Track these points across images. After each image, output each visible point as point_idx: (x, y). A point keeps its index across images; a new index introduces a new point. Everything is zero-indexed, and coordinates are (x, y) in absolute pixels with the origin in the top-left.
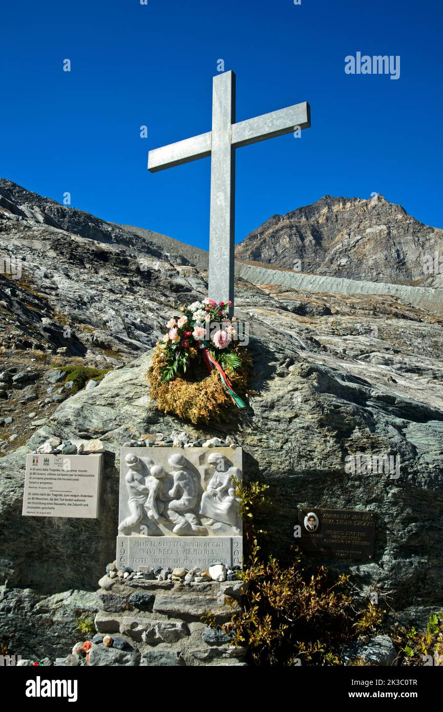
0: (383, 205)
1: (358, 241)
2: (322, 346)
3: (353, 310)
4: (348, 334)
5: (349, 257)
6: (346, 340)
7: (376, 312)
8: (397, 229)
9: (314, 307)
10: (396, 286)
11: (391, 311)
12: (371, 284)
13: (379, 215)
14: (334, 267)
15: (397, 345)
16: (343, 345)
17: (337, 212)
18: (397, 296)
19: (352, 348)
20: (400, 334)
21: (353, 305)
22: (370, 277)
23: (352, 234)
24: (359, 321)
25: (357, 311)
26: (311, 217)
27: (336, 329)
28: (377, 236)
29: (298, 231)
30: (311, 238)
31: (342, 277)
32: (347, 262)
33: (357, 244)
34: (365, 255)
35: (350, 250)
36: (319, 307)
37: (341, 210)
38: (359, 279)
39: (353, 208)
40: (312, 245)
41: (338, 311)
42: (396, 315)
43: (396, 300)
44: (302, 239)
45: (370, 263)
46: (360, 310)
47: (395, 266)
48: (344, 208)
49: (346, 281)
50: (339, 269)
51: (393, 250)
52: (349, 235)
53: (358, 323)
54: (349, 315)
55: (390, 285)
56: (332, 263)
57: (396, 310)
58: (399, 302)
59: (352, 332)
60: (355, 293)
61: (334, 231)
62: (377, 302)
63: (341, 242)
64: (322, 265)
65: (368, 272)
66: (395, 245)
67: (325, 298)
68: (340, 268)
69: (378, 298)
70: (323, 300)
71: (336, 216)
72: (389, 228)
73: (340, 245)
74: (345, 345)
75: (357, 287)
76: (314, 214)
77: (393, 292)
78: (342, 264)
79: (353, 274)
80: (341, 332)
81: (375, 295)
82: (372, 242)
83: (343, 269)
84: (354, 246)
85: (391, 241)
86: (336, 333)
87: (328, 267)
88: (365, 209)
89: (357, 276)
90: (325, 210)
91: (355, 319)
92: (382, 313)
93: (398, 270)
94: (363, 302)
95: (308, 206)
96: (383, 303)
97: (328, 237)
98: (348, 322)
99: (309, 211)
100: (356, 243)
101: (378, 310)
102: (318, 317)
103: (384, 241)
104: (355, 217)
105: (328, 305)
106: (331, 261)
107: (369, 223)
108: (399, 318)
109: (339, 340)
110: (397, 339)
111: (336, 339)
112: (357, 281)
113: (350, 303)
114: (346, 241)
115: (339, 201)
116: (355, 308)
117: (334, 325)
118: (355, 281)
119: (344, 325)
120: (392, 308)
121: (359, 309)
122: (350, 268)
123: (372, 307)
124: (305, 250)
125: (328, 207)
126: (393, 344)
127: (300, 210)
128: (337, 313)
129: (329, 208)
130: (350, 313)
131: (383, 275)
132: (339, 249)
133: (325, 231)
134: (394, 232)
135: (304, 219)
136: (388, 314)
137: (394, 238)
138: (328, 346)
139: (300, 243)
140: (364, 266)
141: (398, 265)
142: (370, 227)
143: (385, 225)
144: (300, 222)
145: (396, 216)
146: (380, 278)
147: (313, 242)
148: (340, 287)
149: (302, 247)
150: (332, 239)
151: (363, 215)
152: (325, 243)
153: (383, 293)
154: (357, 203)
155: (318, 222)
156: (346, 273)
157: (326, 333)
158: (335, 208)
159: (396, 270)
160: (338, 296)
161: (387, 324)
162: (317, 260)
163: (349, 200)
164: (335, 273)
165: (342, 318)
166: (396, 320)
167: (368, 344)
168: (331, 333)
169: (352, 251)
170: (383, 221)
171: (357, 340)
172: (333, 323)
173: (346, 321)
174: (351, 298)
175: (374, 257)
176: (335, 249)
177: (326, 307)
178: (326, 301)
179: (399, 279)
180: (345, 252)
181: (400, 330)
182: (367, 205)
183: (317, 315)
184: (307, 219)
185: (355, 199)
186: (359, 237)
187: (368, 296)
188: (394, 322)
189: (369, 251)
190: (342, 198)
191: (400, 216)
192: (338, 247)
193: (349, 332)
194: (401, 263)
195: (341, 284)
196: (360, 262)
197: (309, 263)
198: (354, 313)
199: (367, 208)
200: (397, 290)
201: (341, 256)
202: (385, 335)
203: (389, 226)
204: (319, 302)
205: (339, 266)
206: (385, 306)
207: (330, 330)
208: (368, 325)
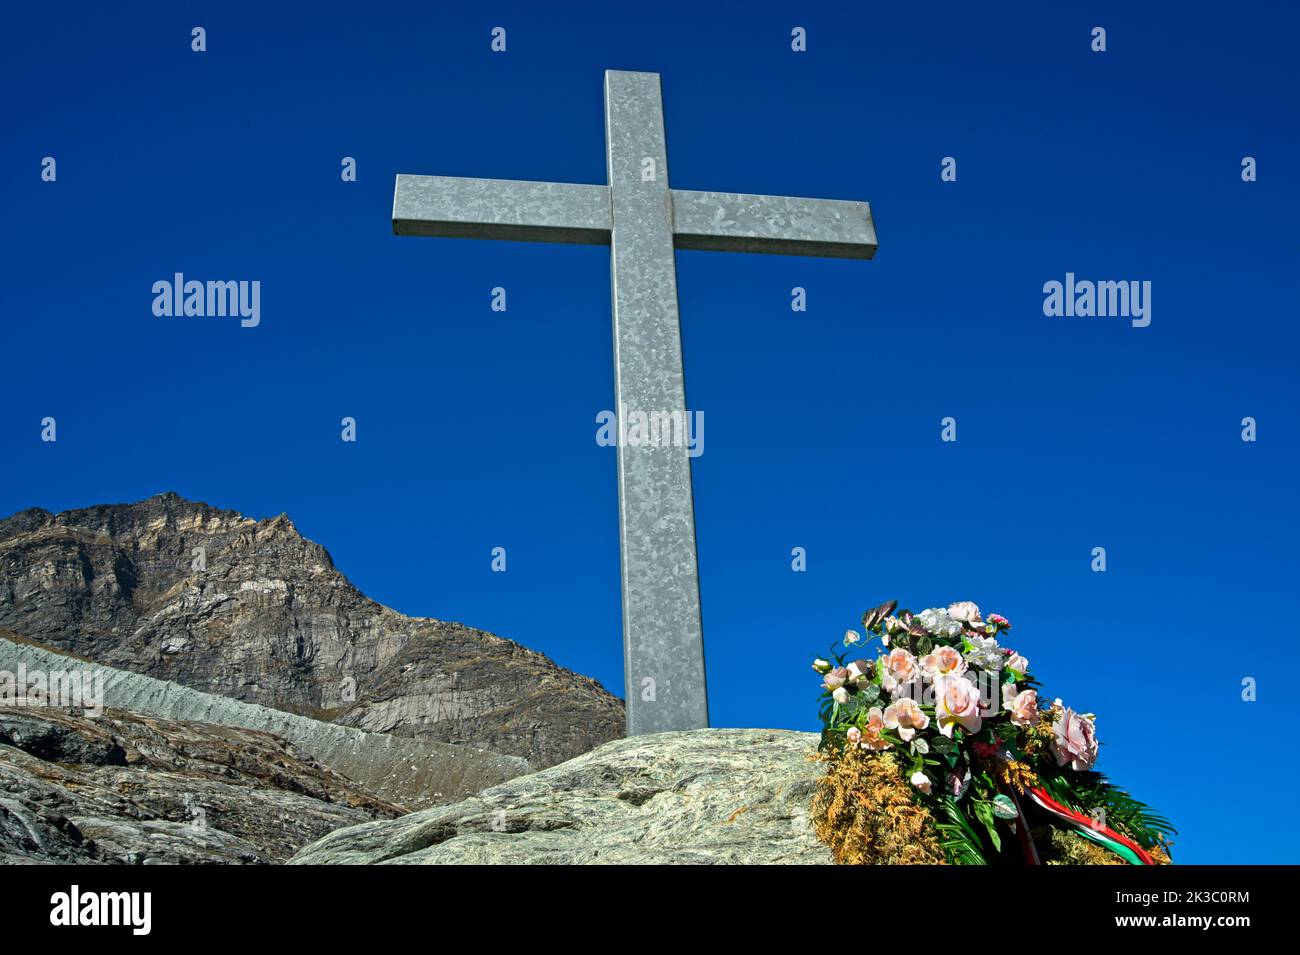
0: (288, 539)
1: (218, 604)
2: (85, 841)
3: (181, 758)
4: (157, 816)
5: (191, 636)
6: (150, 830)
7: (233, 767)
8: (308, 594)
9: (84, 743)
10: (287, 715)
11: (268, 770)
12: (231, 705)
13: (277, 557)
14: (151, 652)
15: (268, 851)
16: (140, 843)
17: (186, 532)
18: (284, 737)
19: (162, 853)
20: (280, 826)
21: (183, 747)
22: (231, 688)
23: (210, 586)
24: (190, 786)
25: (190, 761)
26: (123, 531)
27: (131, 802)
28: (262, 601)
29: (85, 558)
30: (112, 577)
31: (167, 680)
32: (183, 647)
33: (215, 611)
34: (229, 637)
35: (198, 620)
36: (97, 743)
37: (197, 530)
38: (205, 687)
39: (224, 531)
40: (108, 594)
41: (143, 757)
42: (278, 782)
43: (284, 746)
44: (89, 575)
45: (236, 657)
46: (196, 761)
47: (290, 672)
48: (203, 527)
49: (177, 689)
50: (162, 660)
51: (292, 638)
52: (203, 587)
53: (188, 790)
54: (168, 770)
55: (272, 711)
56: (147, 643)
57: (279, 770)
58: (289, 751)
59: (169, 812)
60: (189, 719)
61: (170, 573)
62: (239, 747)
63: (182, 599)
64: (122, 645)
65: (228, 677)
66: (297, 625)
67: (118, 723)
68: (165, 657)
69: (242, 736)
70: (113, 726)
71: (182, 540)
72: (291, 589)
73: (177, 607)
74: (145, 844)
75: (198, 708)
76: (132, 526)
77: (277, 729)
78: (171, 648)
79: (191, 676)
80: (142, 810)
81: (238, 729)
82: (250, 613)
83: (170, 661)
84: (209, 614)
85: (291, 617)
86: (128, 811)
87: (137, 651)
88: (250, 539)
89: (201, 681)
90: (159, 523)
91: (183, 781)
92: (246, 773)
93: (293, 682)
94: (208, 743)
95: (121, 506)
96: (253, 751)
97: (153, 583)
98: (164, 788)
99: (121, 517)
100: (214, 607)
101: (239, 764)
102: (90, 766)
103: (276, 614)
104: (224, 552)
105: (121, 739)
106: (147, 639)
107: (251, 569)
108: (283, 788)
109: (133, 830)
110: (270, 837)
111: (126, 827)
112: (202, 694)
113: (177, 743)
114: (191, 598)
115: (196, 511)
116: (187, 756)
117: (126, 790)
118: (195, 692)
119: (151, 794)
120: (272, 765)
121: (196, 758)
122: (188, 661)
123: (226, 757)
124: (89, 603)
125: (169, 518)
126: (260, 849)
127: (102, 510)
128: (141, 761)
129: (169, 520)
130: (171, 766)
131: (260, 686)
132: (173, 613)
133: (148, 568)
134: (301, 599)
135: (104, 532)
136: (260, 777)
137: (299, 611)
138: (100, 842)
139: (82, 584)
140: (222, 662)
141: (295, 670)
142: (253, 578)
143: (285, 580)
144: (93, 537)
145: (310, 566)
146: (252, 692)
147: (115, 587)
148: (157, 701)
149: (84, 595)
150: (161, 590)
151: (243, 551)
152: (141, 596)
153: (255, 728)
154: (235, 523)
155: (136, 546)
156: (175, 670)
157: (102, 808)
158: (183, 524)
159: (290, 682)
160: (150, 723)
161: (254, 799)
162: (114, 630)
163: (218, 513)
164: (151, 668)
165: (150, 775)
166: (277, 792)
167: (204, 843)
168: (116, 811)
169: (202, 624)
170: (283, 571)
171: (178, 831)
172: (124, 787)
173: (157, 782)
174: (180, 730)
175: (247, 646)
176: (163, 612)
177: (116, 746)
178: (118, 729)
179: (292, 701)
180: (183, 623)
181: (281, 816)
182: (254, 532)
183: (88, 761)
184: (113, 534)
185: (233, 514)
186: (223, 596)
187: (221, 730)
188: (269, 795)
189: (240, 631)
190: (205, 505)
191: (318, 569)
192: (169, 609)
193: (160, 811)
194: (303, 667)
195: (162, 693)
196: (215, 650)
197: (92, 633)
198: (182, 767)
199: (254, 538)
200: (287, 724)
201: (174, 630)
202: (246, 825)
203: (293, 585)
204: (102, 731)
205: (164, 651)
206: (258, 757)
207: (114, 802)
208: (211, 798)
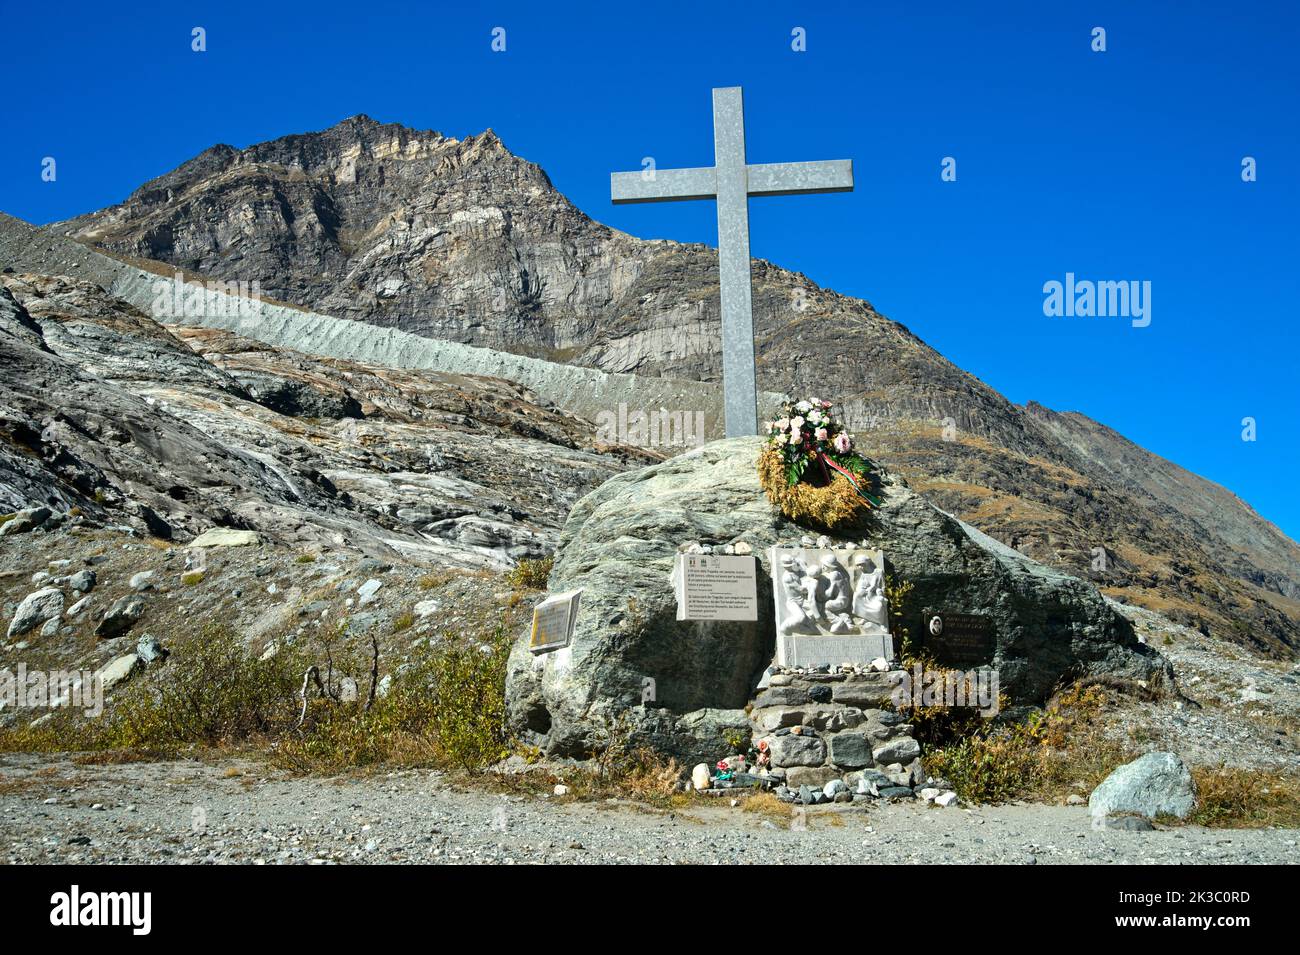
0: (498, 159)
1: (430, 240)
2: (340, 493)
3: (417, 409)
4: (402, 468)
5: (406, 277)
6: (398, 482)
7: (472, 416)
8: (527, 221)
9: (319, 396)
10: (520, 358)
11: (508, 418)
12: (459, 350)
13: (487, 181)
14: (367, 297)
15: (518, 500)
16: (391, 494)
17: (384, 160)
18: (519, 382)
19: (414, 504)
20: (527, 475)
21: (417, 398)
22: (455, 332)
23: (418, 219)
24: (431, 437)
25: (426, 412)
26: (316, 164)
27: (375, 455)
28: (477, 233)
29: (280, 197)
30: (313, 217)
31: (388, 326)
32: (400, 289)
33: (428, 247)
34: (446, 275)
35: (411, 259)
36: (331, 396)
37: (395, 157)
38: (428, 332)
39: (425, 155)
40: (313, 236)
41: (378, 409)
42: (520, 430)
43: (521, 392)
44: (290, 217)
45: (457, 297)
46: (432, 411)
47: (517, 311)
48: (402, 152)
49: (399, 335)
50: (379, 305)
51: (515, 272)
52: (411, 222)
53: (429, 442)
54: (406, 421)
55: (504, 354)
56: (361, 288)
57: (519, 417)
58: (527, 397)
59: (412, 464)
60: (419, 367)
61: (374, 208)
62: (474, 395)
63: (390, 236)
64: (336, 291)
65: (451, 319)
66: (518, 258)
67: (348, 375)
68: (382, 302)
69: (477, 384)
70: (343, 378)
71: (381, 169)
72: (508, 216)
73: (386, 245)
74: (396, 495)
75: (425, 355)
76: (325, 158)
77: (511, 374)
78: (387, 292)
79: (412, 320)
80: (387, 463)
81: (471, 376)
82: (466, 246)
83: (388, 305)
84: (422, 251)
85: (511, 249)
86: (374, 463)
87: (352, 297)
88: (455, 162)
89: (423, 326)
90: (352, 153)
91: (422, 432)
92: (485, 421)
93: (522, 321)
94: (442, 392)
95: (309, 135)
96: (489, 399)
97: (357, 221)
98: (405, 439)
99: (313, 147)
100: (426, 243)
101: (477, 413)
102: (329, 420)
103: (494, 247)
104: (428, 180)
105: (354, 392)
106: (361, 282)
107: (461, 197)
108: (525, 436)
109: (382, 482)
110: (519, 486)
111: (374, 480)
112: (428, 340)
113: (411, 393)
114: (400, 235)
115: (392, 134)
116: (422, 406)
117: (368, 442)
118: (420, 338)
119: (393, 446)
120: (510, 412)
121: (432, 408)
122: (407, 305)
123: (462, 406)
124: (294, 247)
125: (362, 145)
126: (510, 498)
127: (290, 141)
128: (377, 414)
129: (364, 148)
130: (407, 417)
131: (487, 328)
132: (384, 252)
133: (349, 204)
134: (520, 228)
135: (296, 167)
136: (500, 425)
137: (519, 242)
138: (352, 494)
139: (283, 227)
140: (442, 303)
141: (521, 307)
142: (464, 207)
143: (500, 208)
144: (286, 173)
145: (526, 189)
146: (479, 335)
147: (318, 228)
148: (382, 350)
149: (287, 239)
150: (366, 227)
151: (449, 176)
152: (347, 236)
153: (487, 374)
154: (436, 145)
155: (333, 180)
156: (395, 315)
157: (348, 461)
158: (381, 150)
159: (518, 321)
160: (380, 373)
161: (498, 449)
162: (325, 275)
163: (415, 135)
164: (369, 314)
165: (389, 428)
166: (519, 441)
167: (453, 494)
168: (362, 464)
169: (415, 262)
170: (496, 197)
171: (426, 483)
172: (365, 440)
173: (398, 434)
174: (412, 380)
175: (467, 284)
176: (372, 252)
177: (351, 399)
178: (349, 382)
179: (523, 342)
180: (396, 263)
181: (527, 465)
182: (459, 153)
183: (325, 415)
184: (306, 168)
185: (432, 135)
186: (433, 231)
187: (453, 378)
188: (513, 444)
189: (457, 267)
190: (400, 127)
191: (536, 192)
192: (379, 249)
193: (405, 463)
194: (529, 304)
195: (386, 340)
196: (434, 291)
197: (303, 280)
198: (419, 418)
199: (459, 160)
200: (521, 368)
201: (387, 272)
202: (492, 475)
203: (509, 213)
204: (333, 384)
205: (380, 295)
206: (495, 404)
207: (359, 455)
208: (453, 449)
